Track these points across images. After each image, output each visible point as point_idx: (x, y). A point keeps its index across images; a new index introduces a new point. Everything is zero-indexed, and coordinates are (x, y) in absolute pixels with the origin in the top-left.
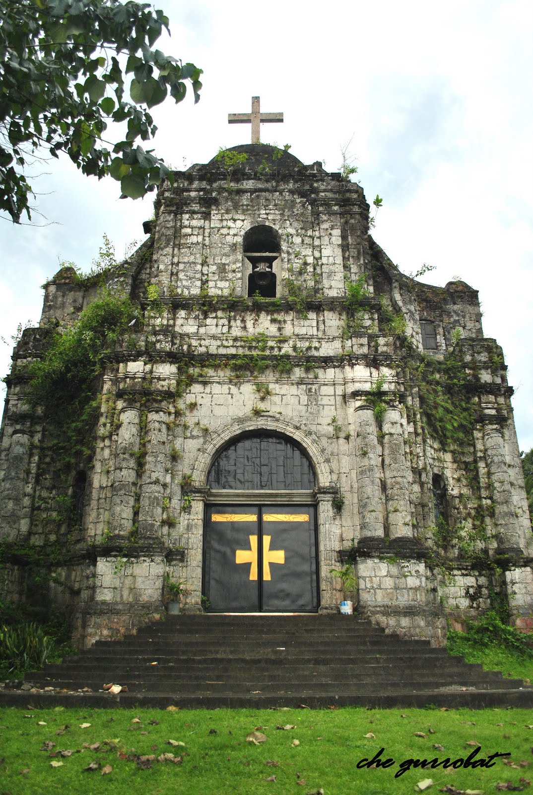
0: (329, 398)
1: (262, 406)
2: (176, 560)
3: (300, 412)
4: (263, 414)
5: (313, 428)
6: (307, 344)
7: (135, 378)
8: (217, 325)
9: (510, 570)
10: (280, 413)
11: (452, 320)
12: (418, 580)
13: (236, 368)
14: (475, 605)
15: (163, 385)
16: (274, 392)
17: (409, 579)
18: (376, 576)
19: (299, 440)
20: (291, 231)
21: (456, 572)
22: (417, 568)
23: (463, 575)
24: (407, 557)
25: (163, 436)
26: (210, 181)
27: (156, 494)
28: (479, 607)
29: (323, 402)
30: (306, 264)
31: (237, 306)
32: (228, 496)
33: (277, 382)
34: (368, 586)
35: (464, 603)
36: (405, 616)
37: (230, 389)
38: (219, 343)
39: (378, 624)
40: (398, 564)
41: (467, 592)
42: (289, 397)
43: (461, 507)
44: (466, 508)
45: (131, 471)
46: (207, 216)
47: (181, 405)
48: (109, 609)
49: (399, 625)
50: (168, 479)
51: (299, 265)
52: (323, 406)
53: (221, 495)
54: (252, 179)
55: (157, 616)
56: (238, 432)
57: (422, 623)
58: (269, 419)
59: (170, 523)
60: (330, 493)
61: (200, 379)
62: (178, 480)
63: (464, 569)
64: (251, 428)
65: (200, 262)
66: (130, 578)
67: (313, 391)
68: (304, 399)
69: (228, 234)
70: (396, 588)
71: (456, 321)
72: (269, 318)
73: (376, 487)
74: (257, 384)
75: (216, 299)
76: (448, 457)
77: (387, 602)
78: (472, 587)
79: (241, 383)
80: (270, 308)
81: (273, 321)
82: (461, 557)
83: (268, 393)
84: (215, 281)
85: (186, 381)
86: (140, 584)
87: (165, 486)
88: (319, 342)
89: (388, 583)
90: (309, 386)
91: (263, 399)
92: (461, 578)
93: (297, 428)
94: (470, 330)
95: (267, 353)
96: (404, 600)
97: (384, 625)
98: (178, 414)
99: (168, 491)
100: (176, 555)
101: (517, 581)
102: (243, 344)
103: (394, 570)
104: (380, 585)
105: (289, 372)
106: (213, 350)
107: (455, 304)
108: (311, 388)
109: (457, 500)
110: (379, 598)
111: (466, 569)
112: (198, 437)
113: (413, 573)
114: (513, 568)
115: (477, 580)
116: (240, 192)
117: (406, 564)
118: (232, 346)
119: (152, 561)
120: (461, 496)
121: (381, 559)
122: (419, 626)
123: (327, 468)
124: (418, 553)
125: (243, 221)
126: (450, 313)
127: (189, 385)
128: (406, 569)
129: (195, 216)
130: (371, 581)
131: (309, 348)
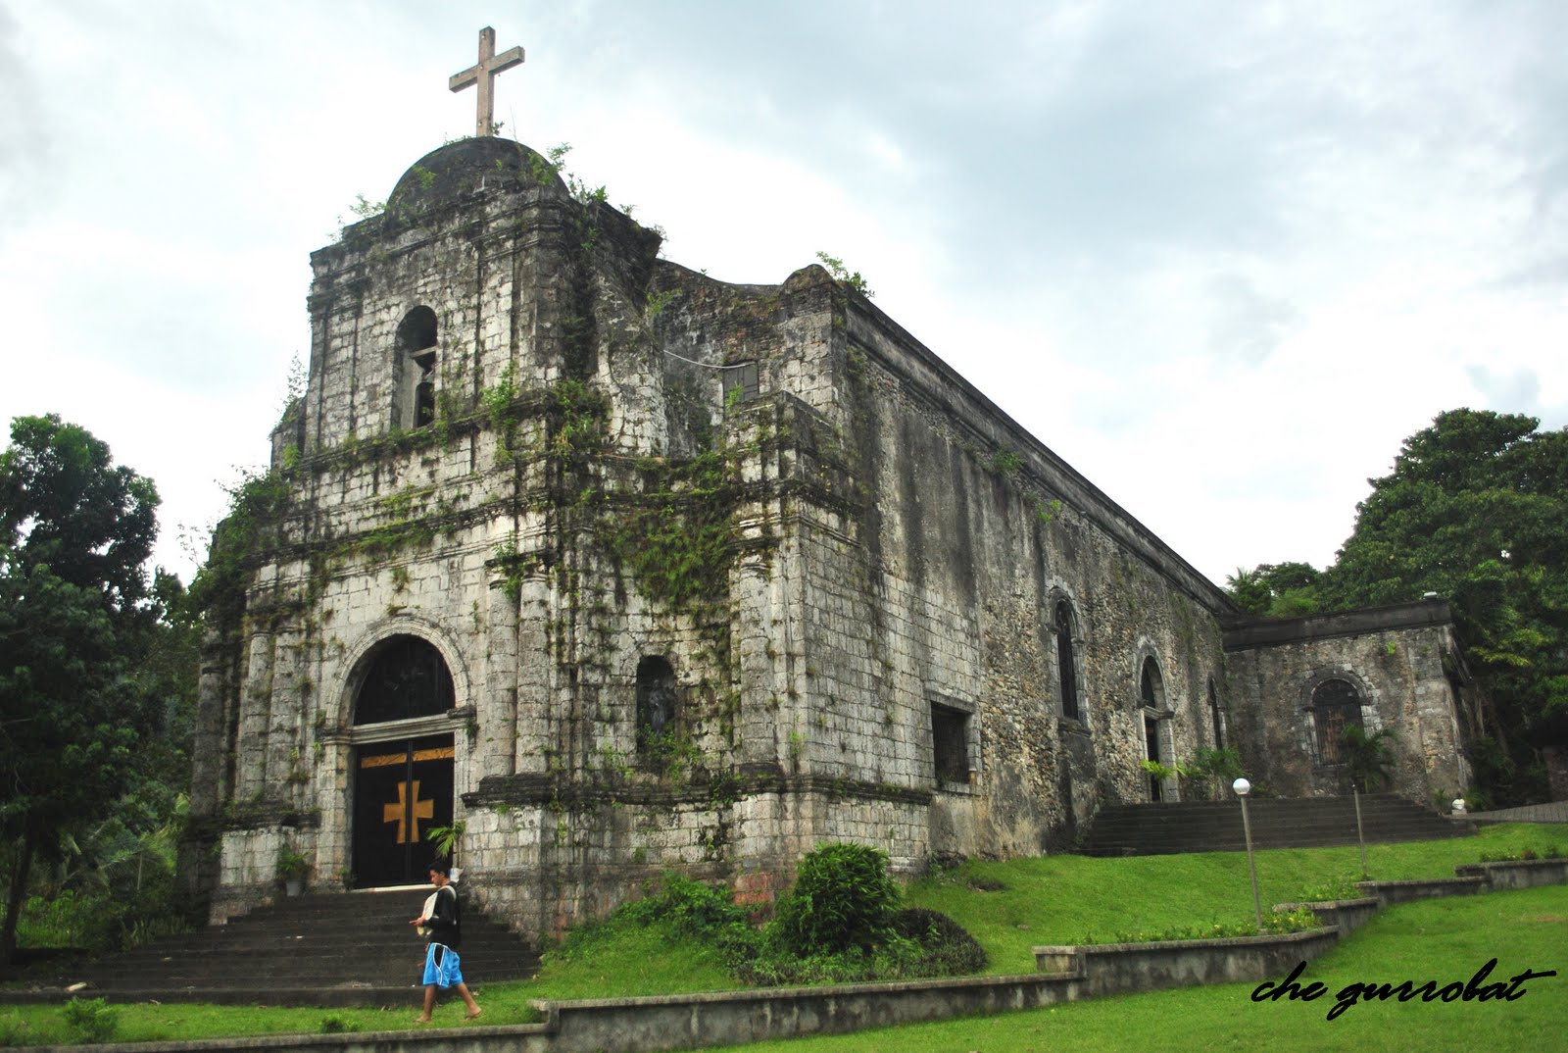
0: (473, 572)
1: (398, 602)
2: (305, 826)
3: (440, 600)
4: (400, 612)
5: (453, 623)
6: (455, 492)
7: (267, 589)
8: (361, 487)
9: (740, 800)
10: (418, 607)
11: (783, 350)
12: (532, 834)
13: (373, 550)
14: (715, 856)
15: (292, 594)
16: (412, 576)
17: (521, 833)
18: (484, 833)
19: (435, 644)
20: (452, 305)
21: (682, 807)
22: (532, 817)
23: (697, 810)
24: (521, 803)
25: (290, 666)
26: (363, 250)
27: (279, 745)
28: (721, 858)
29: (467, 581)
30: (466, 357)
31: (382, 451)
32: (370, 732)
33: (416, 560)
34: (475, 847)
35: (695, 854)
36: (508, 886)
37: (367, 581)
38: (359, 514)
39: (478, 897)
40: (511, 815)
41: (703, 836)
42: (428, 580)
43: (704, 701)
44: (711, 701)
45: (257, 718)
46: (358, 314)
47: (316, 617)
48: (230, 894)
49: (500, 899)
50: (299, 722)
51: (457, 362)
52: (466, 586)
53: (362, 733)
54: (408, 229)
55: (268, 900)
56: (371, 644)
57: (527, 895)
58: (404, 618)
59: (301, 779)
60: (462, 716)
61: (336, 575)
62: (312, 719)
63: (697, 801)
64: (385, 636)
65: (349, 390)
66: (249, 855)
67: (456, 565)
68: (445, 578)
69: (381, 334)
70: (506, 847)
71: (791, 350)
72: (420, 460)
73: (498, 705)
74: (395, 569)
75: (356, 448)
76: (684, 623)
77: (494, 868)
78: (712, 827)
79: (378, 571)
80: (421, 444)
81: (425, 463)
82: (696, 782)
83: (406, 579)
84: (365, 416)
85: (320, 580)
86: (258, 863)
87: (293, 731)
88: (469, 485)
89: (498, 840)
90: (452, 559)
91: (400, 590)
92: (693, 815)
93: (434, 626)
94: (811, 362)
95: (410, 518)
96: (514, 862)
97: (483, 899)
98: (312, 629)
99: (299, 737)
100: (304, 820)
101: (749, 816)
102: (384, 509)
103: (505, 822)
104: (487, 844)
105: (430, 542)
106: (353, 529)
107: (791, 316)
108: (453, 563)
109: (696, 693)
110: (486, 863)
111: (702, 801)
112: (334, 657)
113: (527, 825)
114: (744, 797)
115: (721, 816)
116: (394, 257)
117: (520, 813)
118: (373, 516)
119: (269, 832)
120: (704, 684)
121: (492, 807)
122: (523, 899)
123: (465, 678)
124: (531, 797)
125: (398, 305)
126: (782, 337)
127: (325, 585)
128: (519, 820)
129: (346, 315)
130: (479, 840)
131: (457, 499)
